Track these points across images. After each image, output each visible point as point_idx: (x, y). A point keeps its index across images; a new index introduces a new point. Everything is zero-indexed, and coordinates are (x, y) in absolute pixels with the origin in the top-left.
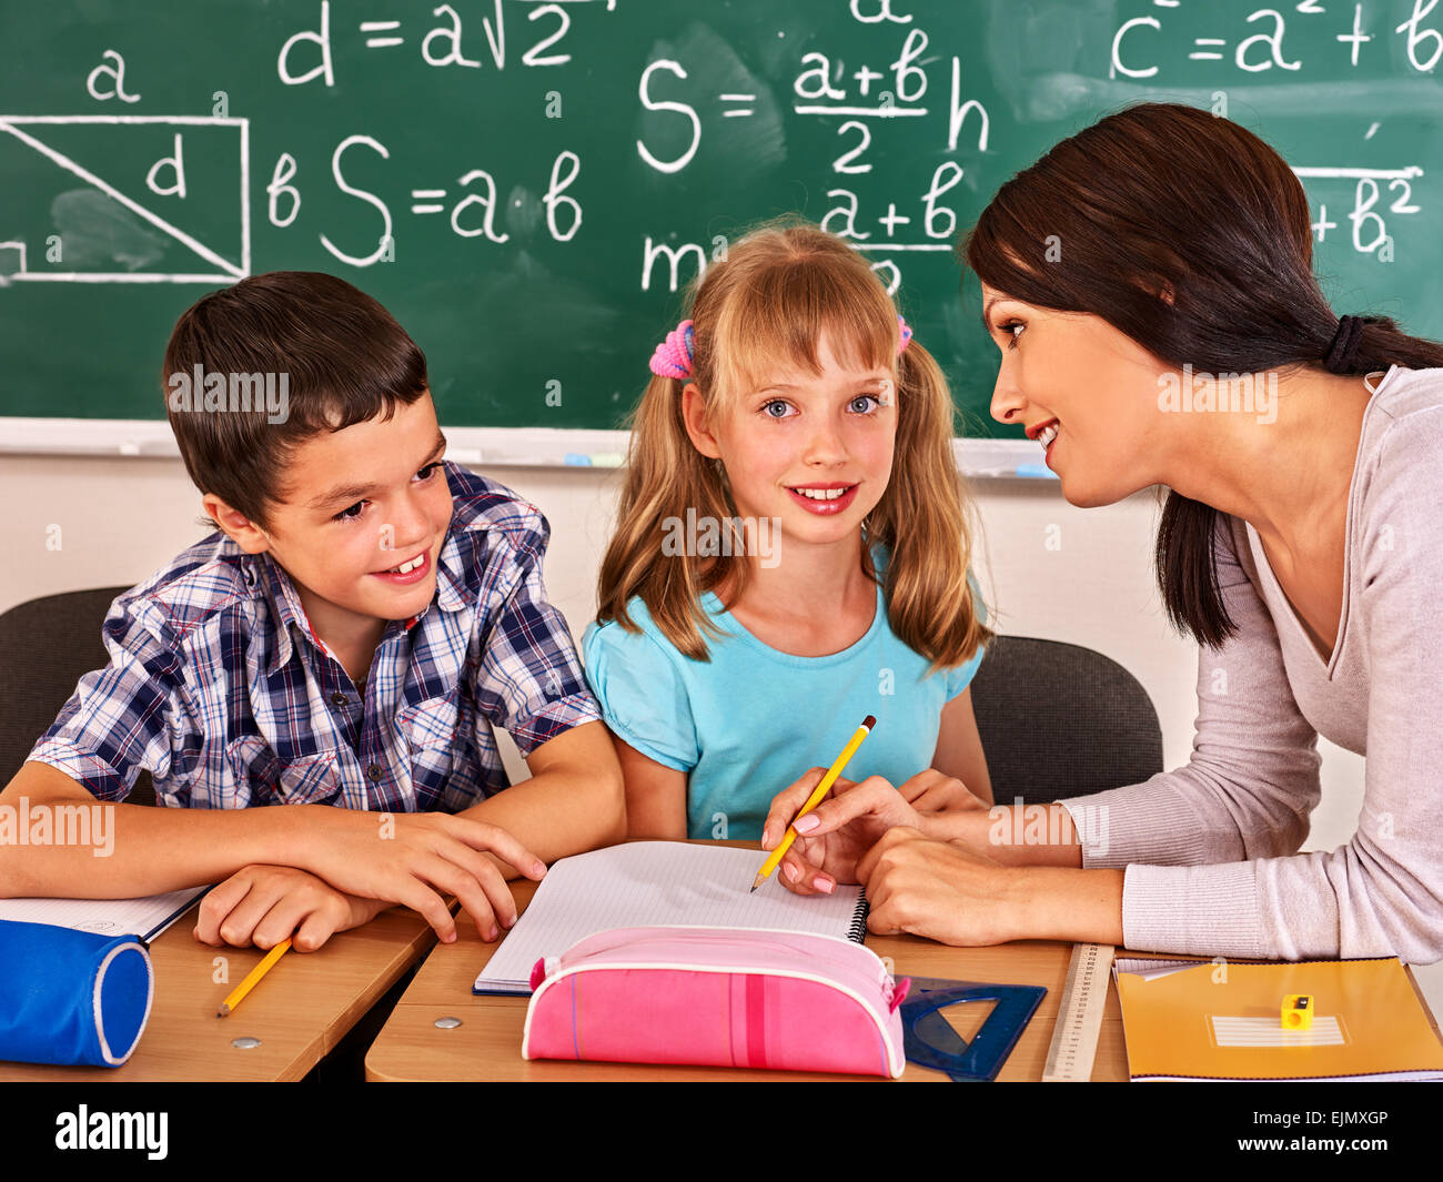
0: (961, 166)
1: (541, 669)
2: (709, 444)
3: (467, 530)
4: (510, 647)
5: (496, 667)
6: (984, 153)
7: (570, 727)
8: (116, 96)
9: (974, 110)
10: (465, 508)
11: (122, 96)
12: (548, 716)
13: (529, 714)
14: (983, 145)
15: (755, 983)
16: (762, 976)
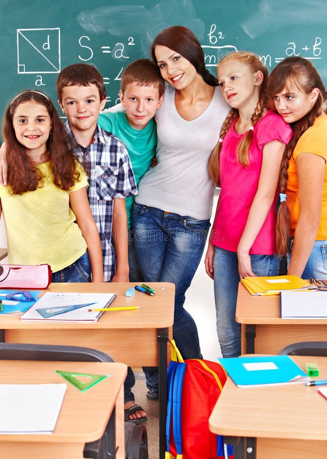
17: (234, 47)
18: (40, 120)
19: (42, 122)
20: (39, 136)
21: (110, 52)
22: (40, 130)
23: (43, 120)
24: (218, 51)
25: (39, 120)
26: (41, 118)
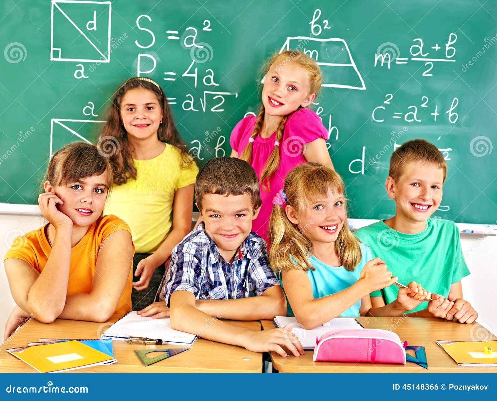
0: (330, 144)
1: (267, 271)
2: (295, 220)
3: (251, 240)
4: (260, 265)
5: (256, 270)
6: (337, 140)
7: (274, 285)
8: (91, 115)
9: (335, 129)
10: (251, 235)
11: (93, 115)
12: (268, 283)
13: (263, 282)
14: (337, 138)
15: (374, 340)
16: (375, 339)
17: (343, 41)
18: (149, 109)
19: (152, 110)
20: (148, 125)
21: (177, 38)
22: (149, 119)
23: (153, 108)
24: (322, 45)
25: (148, 107)
26: (149, 106)
